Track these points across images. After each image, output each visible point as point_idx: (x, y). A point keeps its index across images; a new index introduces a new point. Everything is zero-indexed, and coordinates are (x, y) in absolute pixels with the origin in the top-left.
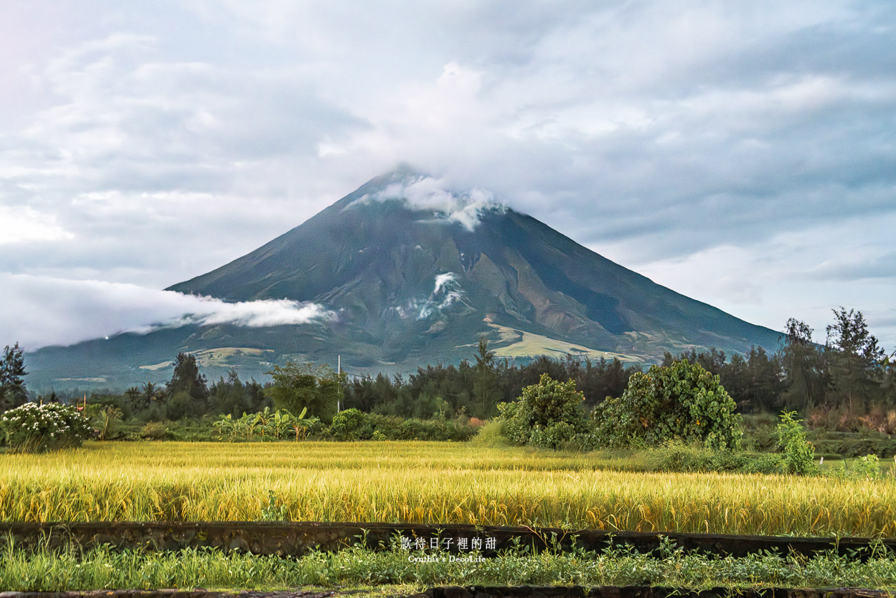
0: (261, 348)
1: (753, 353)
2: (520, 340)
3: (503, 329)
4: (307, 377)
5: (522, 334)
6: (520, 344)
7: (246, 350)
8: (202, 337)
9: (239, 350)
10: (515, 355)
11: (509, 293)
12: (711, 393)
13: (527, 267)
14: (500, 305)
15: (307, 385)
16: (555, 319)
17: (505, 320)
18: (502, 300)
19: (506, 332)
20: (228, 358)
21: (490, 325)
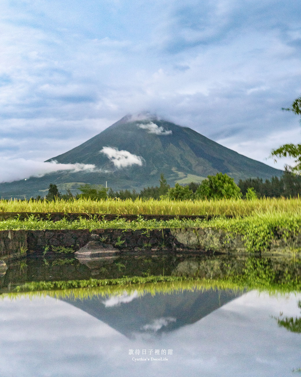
0: (85, 182)
1: (273, 179)
2: (186, 177)
3: (179, 173)
4: (93, 190)
5: (187, 175)
6: (186, 179)
7: (79, 183)
8: (62, 179)
9: (77, 183)
10: (184, 183)
11: (182, 159)
12: (230, 185)
13: (189, 148)
14: (178, 163)
15: (93, 193)
16: (200, 168)
17: (180, 169)
18: (179, 161)
19: (181, 174)
20: (73, 186)
21: (174, 171)
